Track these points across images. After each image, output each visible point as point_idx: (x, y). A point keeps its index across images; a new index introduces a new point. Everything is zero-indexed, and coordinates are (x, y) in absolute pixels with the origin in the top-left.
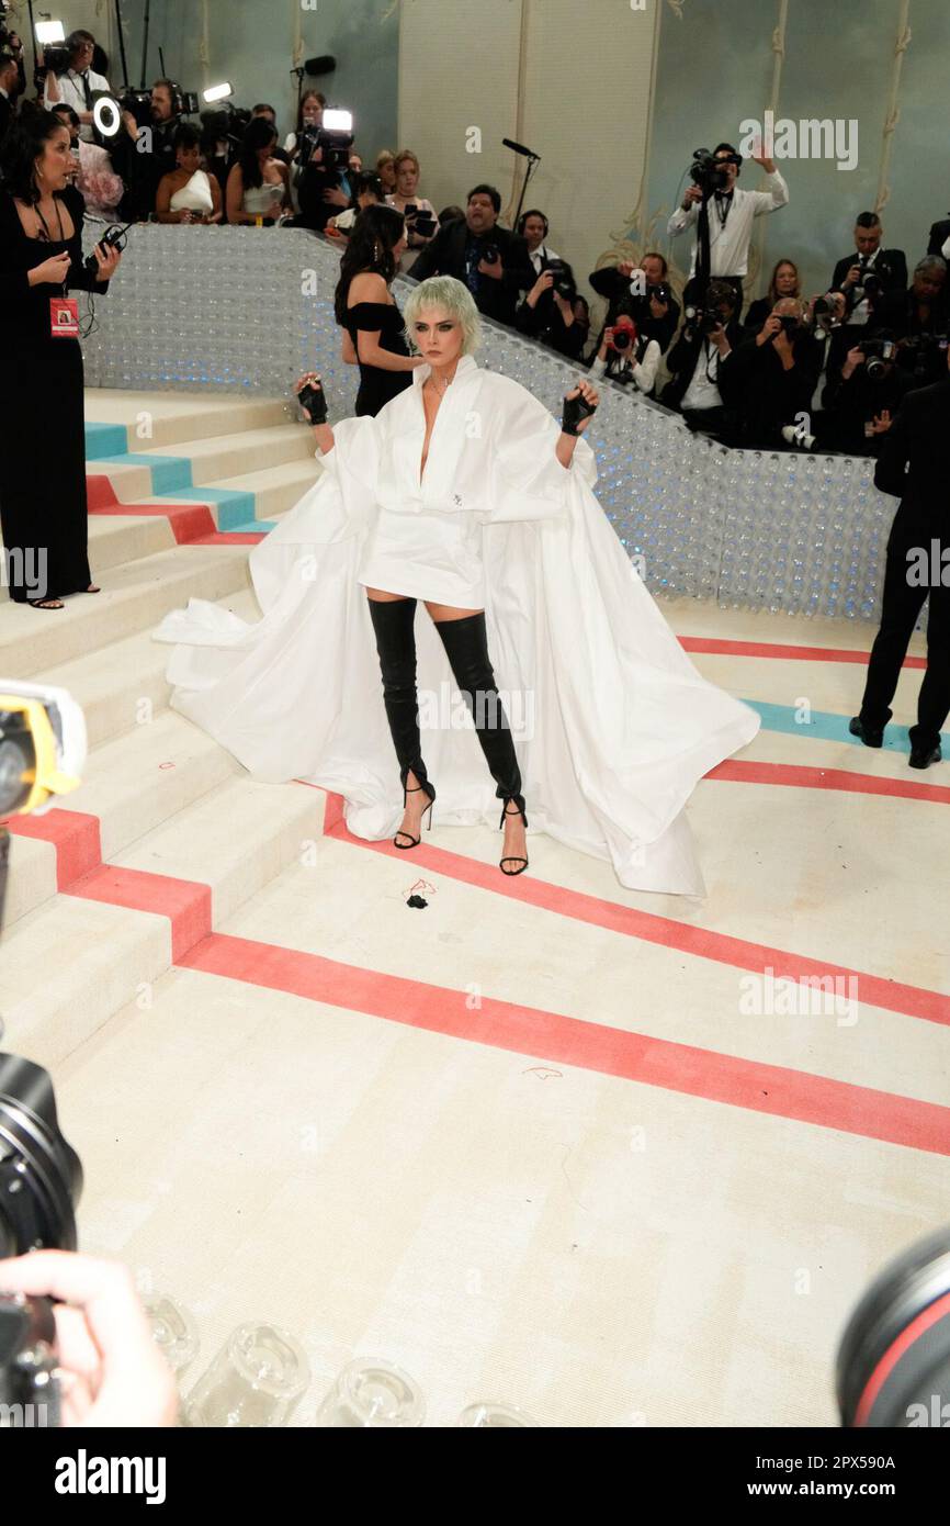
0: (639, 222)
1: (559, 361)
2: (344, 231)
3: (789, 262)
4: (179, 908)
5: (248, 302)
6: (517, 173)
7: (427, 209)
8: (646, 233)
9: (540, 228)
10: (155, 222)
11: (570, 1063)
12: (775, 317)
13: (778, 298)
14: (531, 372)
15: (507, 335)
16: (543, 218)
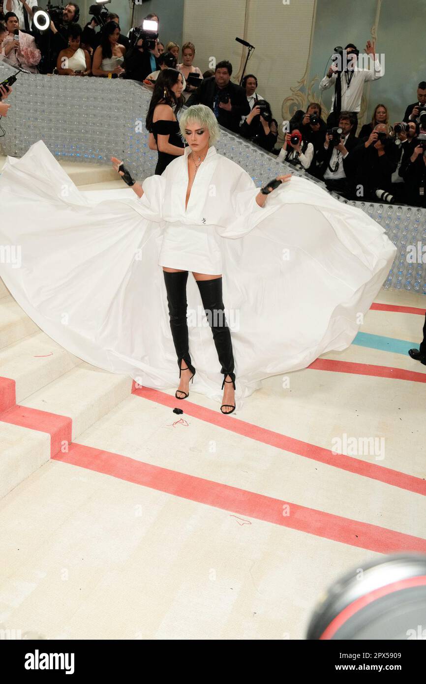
0: (305, 83)
1: (262, 152)
2: (153, 81)
3: (383, 106)
4: (55, 429)
5: (102, 116)
6: (243, 56)
7: (198, 72)
8: (309, 89)
9: (254, 84)
10: (57, 74)
11: (256, 517)
12: (375, 133)
13: (376, 124)
14: (247, 157)
15: (235, 138)
16: (256, 79)
